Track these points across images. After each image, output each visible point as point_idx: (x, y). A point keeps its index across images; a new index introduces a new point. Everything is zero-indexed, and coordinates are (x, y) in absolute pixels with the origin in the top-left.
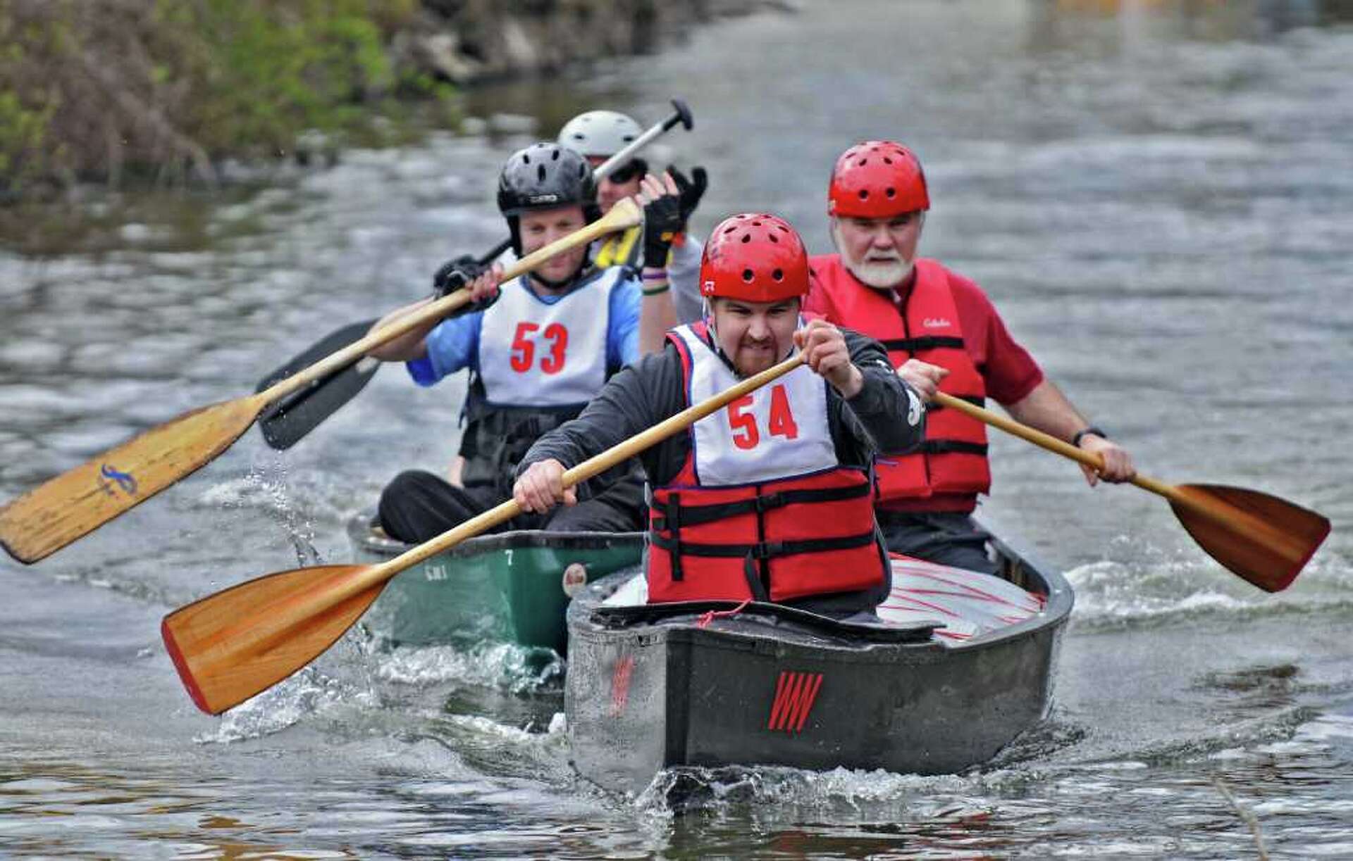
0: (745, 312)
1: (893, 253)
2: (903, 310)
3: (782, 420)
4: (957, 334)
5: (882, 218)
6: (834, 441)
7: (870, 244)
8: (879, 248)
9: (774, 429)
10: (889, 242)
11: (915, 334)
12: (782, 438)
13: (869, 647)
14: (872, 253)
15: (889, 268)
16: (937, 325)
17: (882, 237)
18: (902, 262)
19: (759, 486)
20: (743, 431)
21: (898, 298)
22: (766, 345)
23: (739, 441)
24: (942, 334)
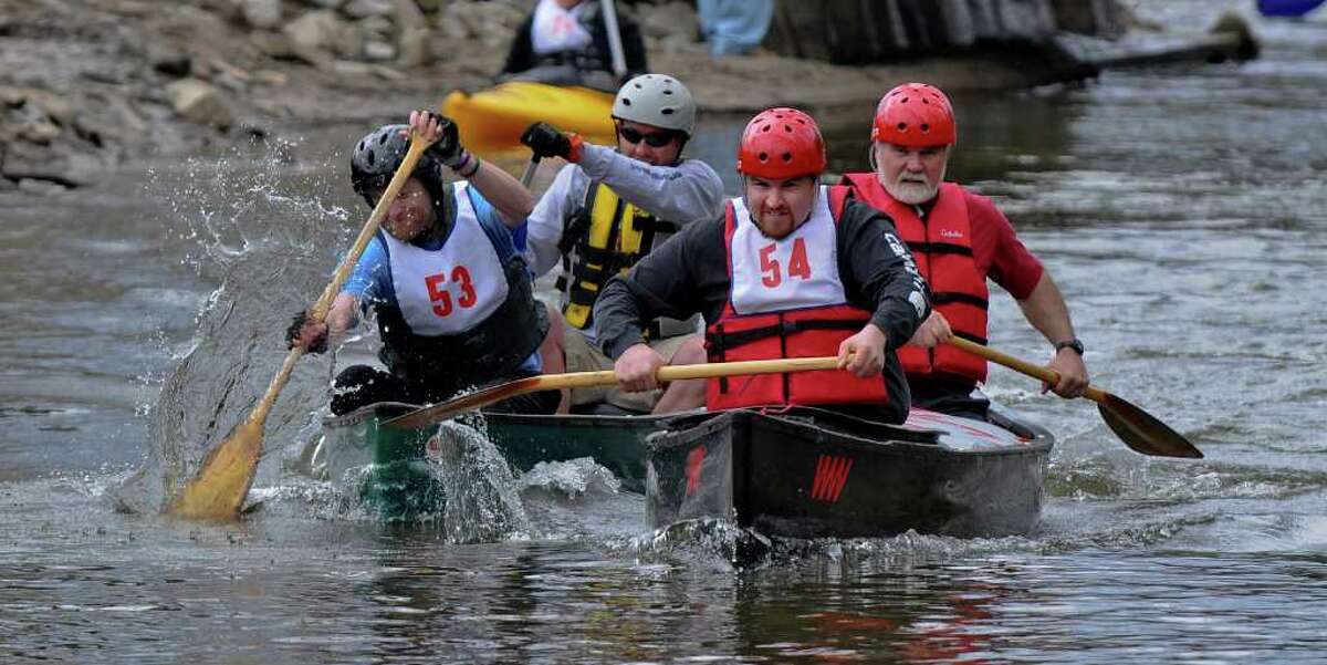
0: (765, 185)
1: (922, 177)
2: (925, 220)
3: (800, 266)
4: (967, 243)
5: (915, 147)
6: (843, 283)
7: (904, 167)
8: (909, 171)
9: (793, 271)
10: (921, 167)
11: (934, 239)
12: (798, 278)
13: (890, 442)
14: (904, 174)
15: (918, 188)
16: (953, 235)
17: (913, 162)
18: (929, 185)
19: (781, 314)
20: (770, 274)
21: (921, 213)
22: (782, 211)
23: (766, 282)
24: (954, 243)
